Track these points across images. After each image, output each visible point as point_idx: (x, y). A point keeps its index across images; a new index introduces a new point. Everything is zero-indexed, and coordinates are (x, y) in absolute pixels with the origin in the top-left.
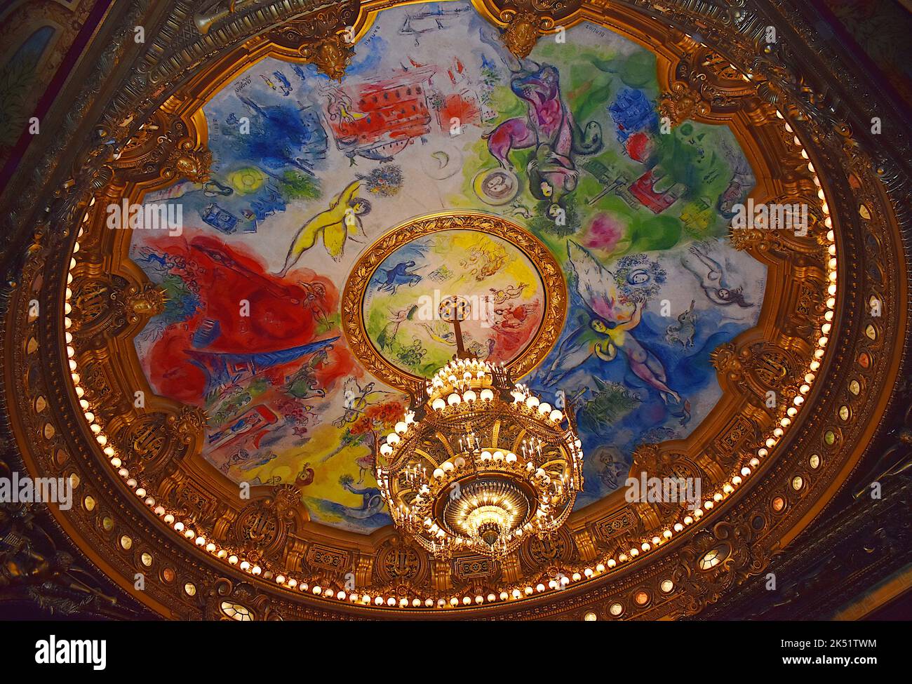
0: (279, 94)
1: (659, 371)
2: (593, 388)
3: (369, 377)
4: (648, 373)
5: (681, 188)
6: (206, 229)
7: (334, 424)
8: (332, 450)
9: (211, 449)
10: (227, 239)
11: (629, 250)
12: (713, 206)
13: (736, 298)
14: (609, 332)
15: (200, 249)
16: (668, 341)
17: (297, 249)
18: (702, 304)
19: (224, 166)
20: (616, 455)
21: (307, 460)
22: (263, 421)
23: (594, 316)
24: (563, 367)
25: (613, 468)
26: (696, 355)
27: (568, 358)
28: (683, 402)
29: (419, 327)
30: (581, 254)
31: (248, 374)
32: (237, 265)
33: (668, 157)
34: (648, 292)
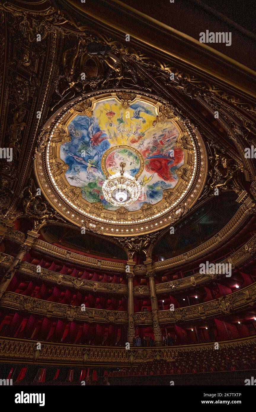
0: (152, 200)
1: (77, 160)
2: (89, 152)
3: (139, 150)
4: (79, 158)
5: (92, 193)
6: (166, 182)
7: (147, 139)
8: (148, 131)
9: (176, 135)
10: (163, 180)
11: (96, 181)
12: (86, 192)
13: (72, 178)
14: (92, 165)
15: (168, 179)
16: (79, 167)
17: (152, 177)
18: (77, 176)
19: (161, 190)
20: (75, 136)
21: (154, 129)
22: (163, 141)
23: (96, 168)
24: (98, 156)
25: (74, 132)
26: (72, 165)
27: (97, 158)
28: (68, 154)
29: (129, 161)
30: (103, 179)
31: (164, 153)
32: (162, 176)
33: (97, 197)
34: (88, 175)
